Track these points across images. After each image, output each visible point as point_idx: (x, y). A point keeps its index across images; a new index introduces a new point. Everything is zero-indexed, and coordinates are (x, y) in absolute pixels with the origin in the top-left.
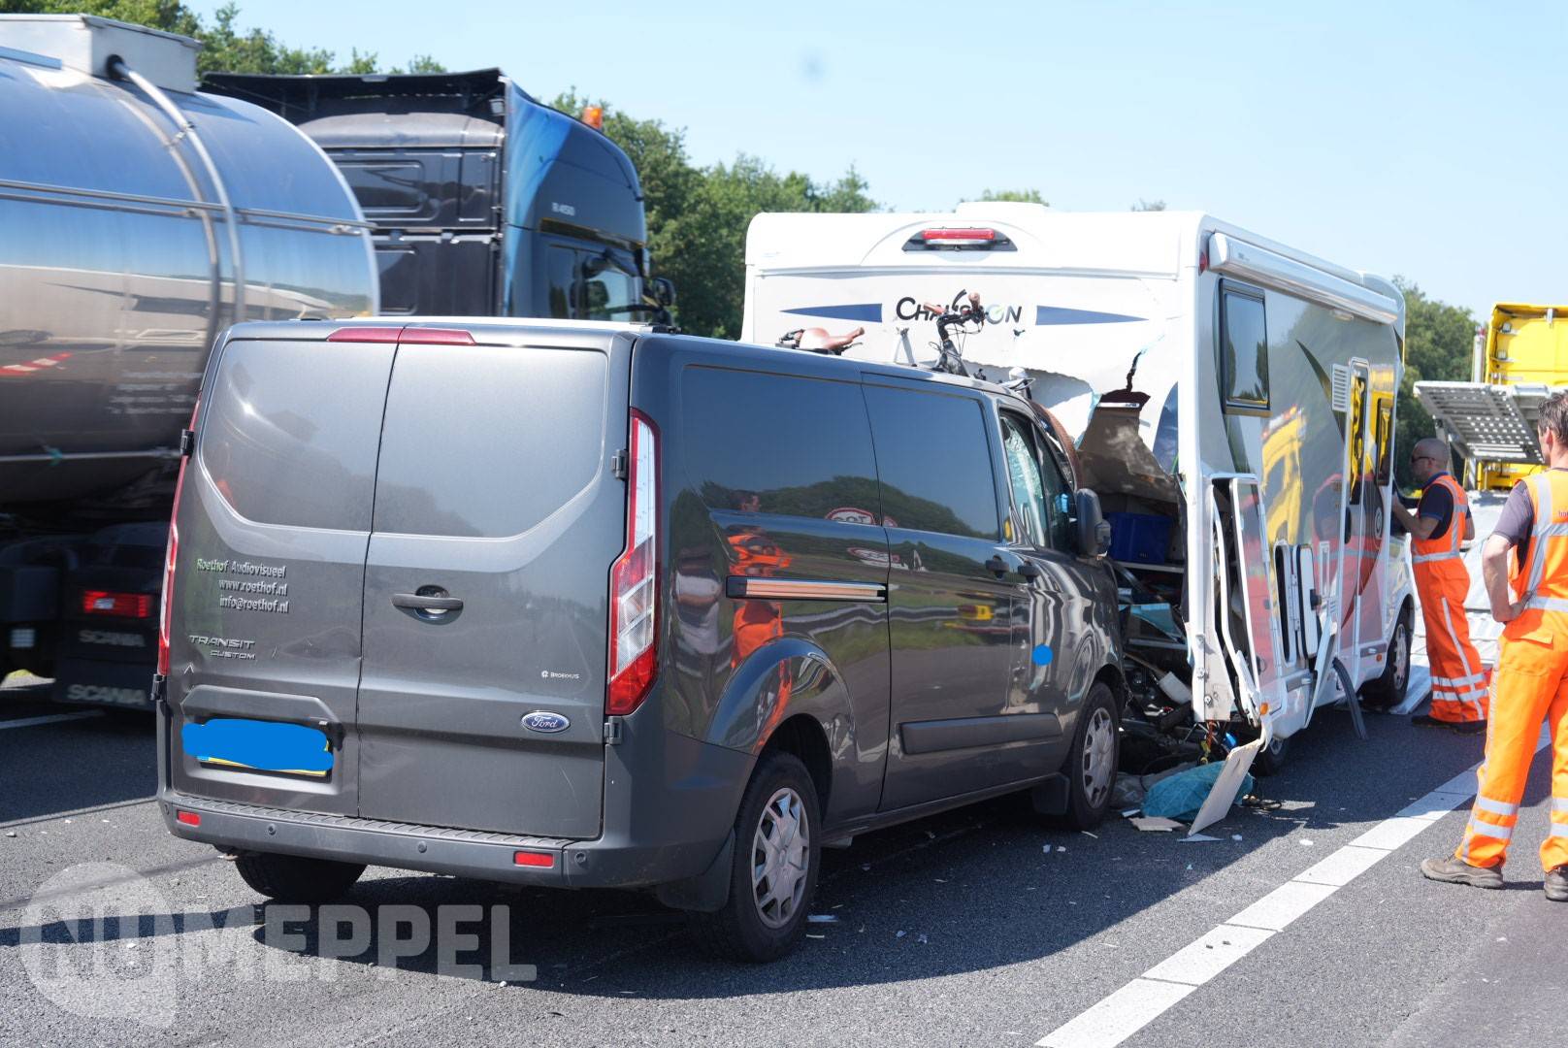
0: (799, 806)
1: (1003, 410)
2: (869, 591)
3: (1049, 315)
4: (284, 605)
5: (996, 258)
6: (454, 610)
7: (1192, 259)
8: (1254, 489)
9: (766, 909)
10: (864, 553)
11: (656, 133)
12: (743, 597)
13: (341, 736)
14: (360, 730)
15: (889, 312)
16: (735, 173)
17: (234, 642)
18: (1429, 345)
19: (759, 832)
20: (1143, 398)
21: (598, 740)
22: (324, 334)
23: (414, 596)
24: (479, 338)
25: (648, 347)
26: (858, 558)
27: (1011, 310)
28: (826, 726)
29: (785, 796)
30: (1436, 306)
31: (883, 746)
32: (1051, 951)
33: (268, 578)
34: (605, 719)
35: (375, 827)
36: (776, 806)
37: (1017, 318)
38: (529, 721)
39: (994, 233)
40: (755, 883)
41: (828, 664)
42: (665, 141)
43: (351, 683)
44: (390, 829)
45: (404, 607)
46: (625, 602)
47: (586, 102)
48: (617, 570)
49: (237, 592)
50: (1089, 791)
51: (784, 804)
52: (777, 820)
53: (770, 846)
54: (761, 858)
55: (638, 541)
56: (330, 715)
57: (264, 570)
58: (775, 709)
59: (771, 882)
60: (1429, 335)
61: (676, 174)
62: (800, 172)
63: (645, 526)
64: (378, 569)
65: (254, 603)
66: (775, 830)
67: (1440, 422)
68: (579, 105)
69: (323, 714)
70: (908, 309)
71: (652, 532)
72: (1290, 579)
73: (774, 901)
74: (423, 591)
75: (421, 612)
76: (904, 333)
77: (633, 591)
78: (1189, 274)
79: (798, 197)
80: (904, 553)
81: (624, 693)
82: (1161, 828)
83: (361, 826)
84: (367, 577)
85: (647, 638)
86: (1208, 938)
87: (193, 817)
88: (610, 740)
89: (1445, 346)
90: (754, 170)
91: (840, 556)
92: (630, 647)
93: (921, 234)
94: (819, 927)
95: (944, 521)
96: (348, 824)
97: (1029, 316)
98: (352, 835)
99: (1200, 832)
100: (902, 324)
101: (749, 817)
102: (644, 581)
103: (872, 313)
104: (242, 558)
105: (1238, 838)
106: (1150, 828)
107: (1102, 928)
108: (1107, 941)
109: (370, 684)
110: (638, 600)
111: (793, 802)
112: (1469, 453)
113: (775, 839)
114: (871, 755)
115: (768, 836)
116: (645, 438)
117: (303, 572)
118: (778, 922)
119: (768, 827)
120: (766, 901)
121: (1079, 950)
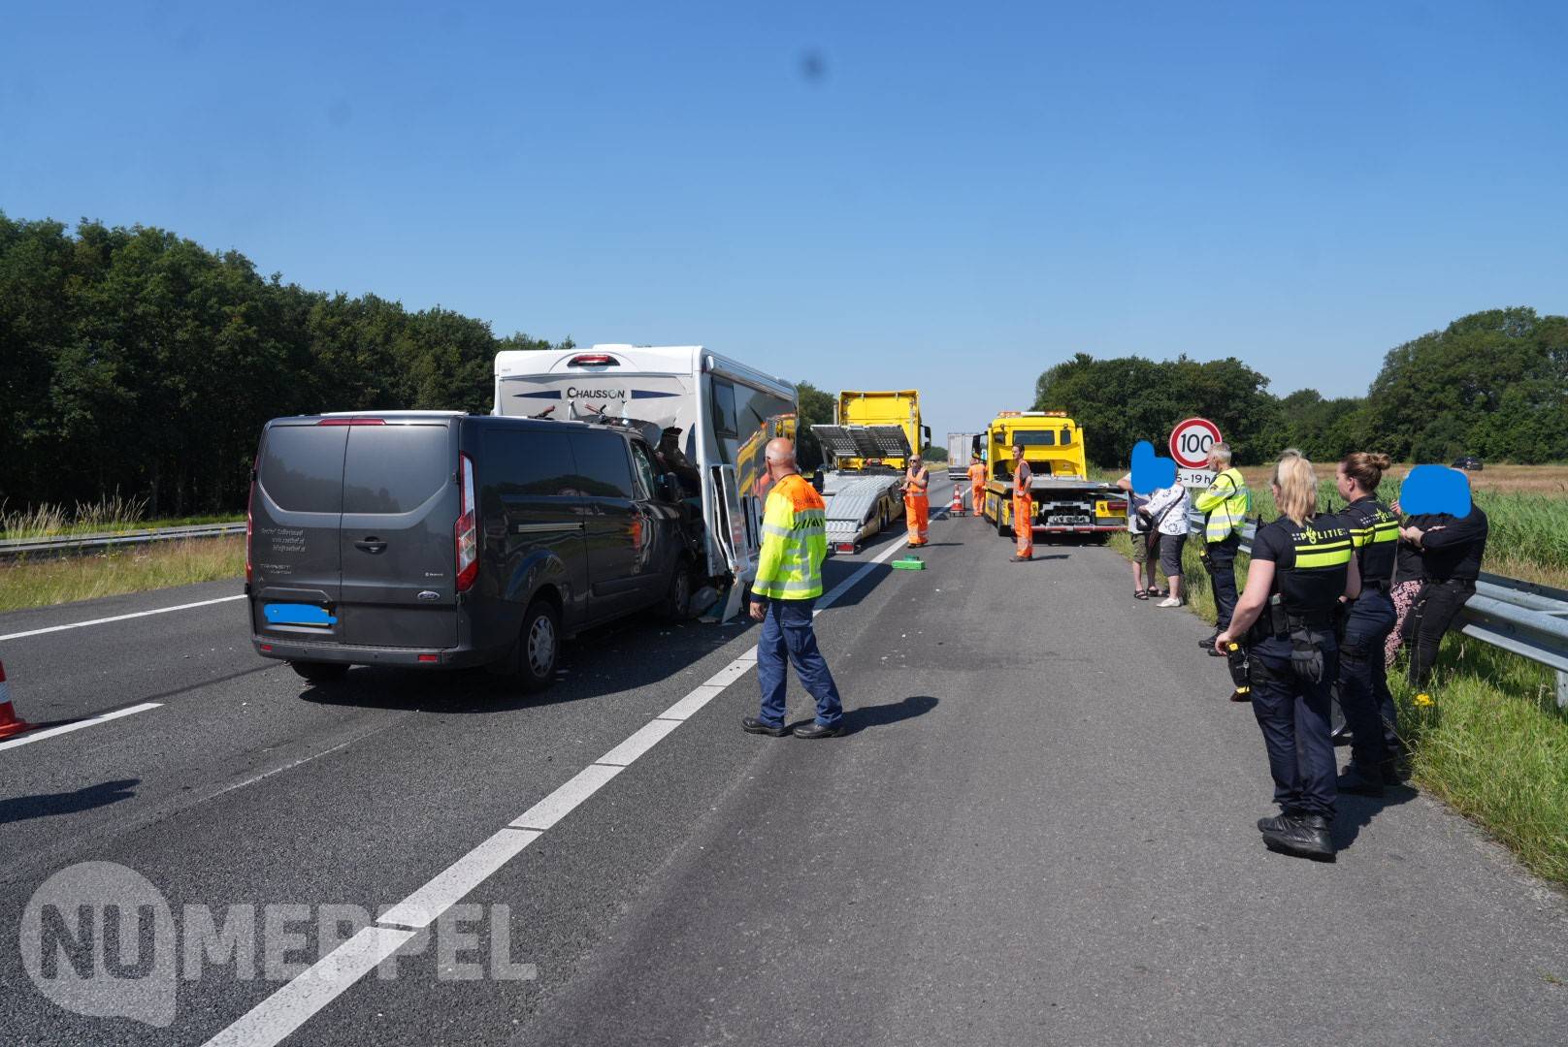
0: (548, 623)
1: (632, 440)
2: (576, 526)
3: (637, 394)
4: (303, 549)
5: (611, 369)
6: (383, 548)
7: (697, 366)
8: (732, 471)
9: (536, 670)
10: (576, 509)
11: (478, 324)
12: (518, 533)
13: (335, 607)
14: (343, 604)
15: (564, 394)
16: (515, 341)
17: (281, 567)
18: (817, 410)
19: (531, 636)
20: (679, 431)
21: (454, 603)
22: (315, 423)
23: (363, 542)
24: (388, 422)
25: (466, 422)
26: (575, 512)
27: (620, 392)
28: (560, 587)
29: (542, 620)
30: (820, 393)
31: (586, 593)
32: (663, 678)
33: (295, 537)
34: (456, 593)
35: (353, 648)
36: (538, 624)
37: (623, 396)
38: (422, 596)
39: (609, 357)
40: (531, 658)
41: (558, 560)
42: (481, 327)
43: (338, 583)
44: (360, 648)
45: (360, 547)
46: (462, 539)
47: (445, 311)
48: (458, 525)
49: (280, 544)
50: (679, 608)
51: (542, 623)
52: (539, 630)
53: (536, 642)
54: (533, 648)
55: (467, 511)
56: (328, 598)
57: (293, 533)
58: (533, 583)
59: (538, 658)
60: (817, 405)
61: (488, 342)
62: (544, 340)
63: (470, 504)
64: (346, 530)
65: (289, 549)
66: (538, 636)
67: (822, 442)
68: (442, 312)
69: (326, 598)
70: (573, 393)
71: (473, 507)
72: (750, 512)
73: (539, 666)
74: (368, 539)
75: (367, 549)
76: (572, 405)
77: (466, 534)
78: (697, 375)
79: (521, 344)
80: (591, 506)
81: (464, 581)
82: (710, 621)
83: (347, 648)
84: (342, 534)
85: (473, 556)
86: (731, 666)
87: (269, 647)
88: (459, 602)
89: (824, 409)
90: (524, 340)
91: (565, 512)
92: (466, 559)
93: (575, 359)
94: (561, 675)
95: (615, 492)
96: (340, 647)
97: (628, 395)
98: (342, 652)
99: (727, 621)
100: (571, 401)
101: (526, 630)
102: (470, 530)
103: (556, 395)
104: (282, 528)
105: (743, 623)
106: (706, 621)
107: (686, 666)
108: (688, 671)
109: (345, 583)
110: (468, 537)
111: (545, 622)
112: (834, 454)
113: (539, 639)
114: (578, 599)
115: (535, 637)
116: (468, 465)
117: (310, 534)
118: (543, 675)
119: (535, 634)
120: (536, 666)
121: (675, 676)
